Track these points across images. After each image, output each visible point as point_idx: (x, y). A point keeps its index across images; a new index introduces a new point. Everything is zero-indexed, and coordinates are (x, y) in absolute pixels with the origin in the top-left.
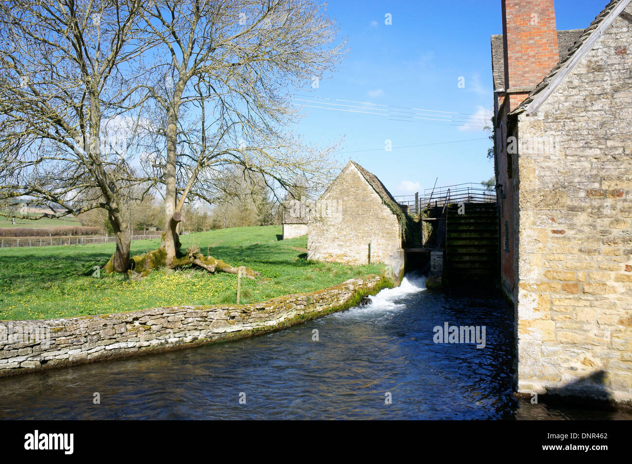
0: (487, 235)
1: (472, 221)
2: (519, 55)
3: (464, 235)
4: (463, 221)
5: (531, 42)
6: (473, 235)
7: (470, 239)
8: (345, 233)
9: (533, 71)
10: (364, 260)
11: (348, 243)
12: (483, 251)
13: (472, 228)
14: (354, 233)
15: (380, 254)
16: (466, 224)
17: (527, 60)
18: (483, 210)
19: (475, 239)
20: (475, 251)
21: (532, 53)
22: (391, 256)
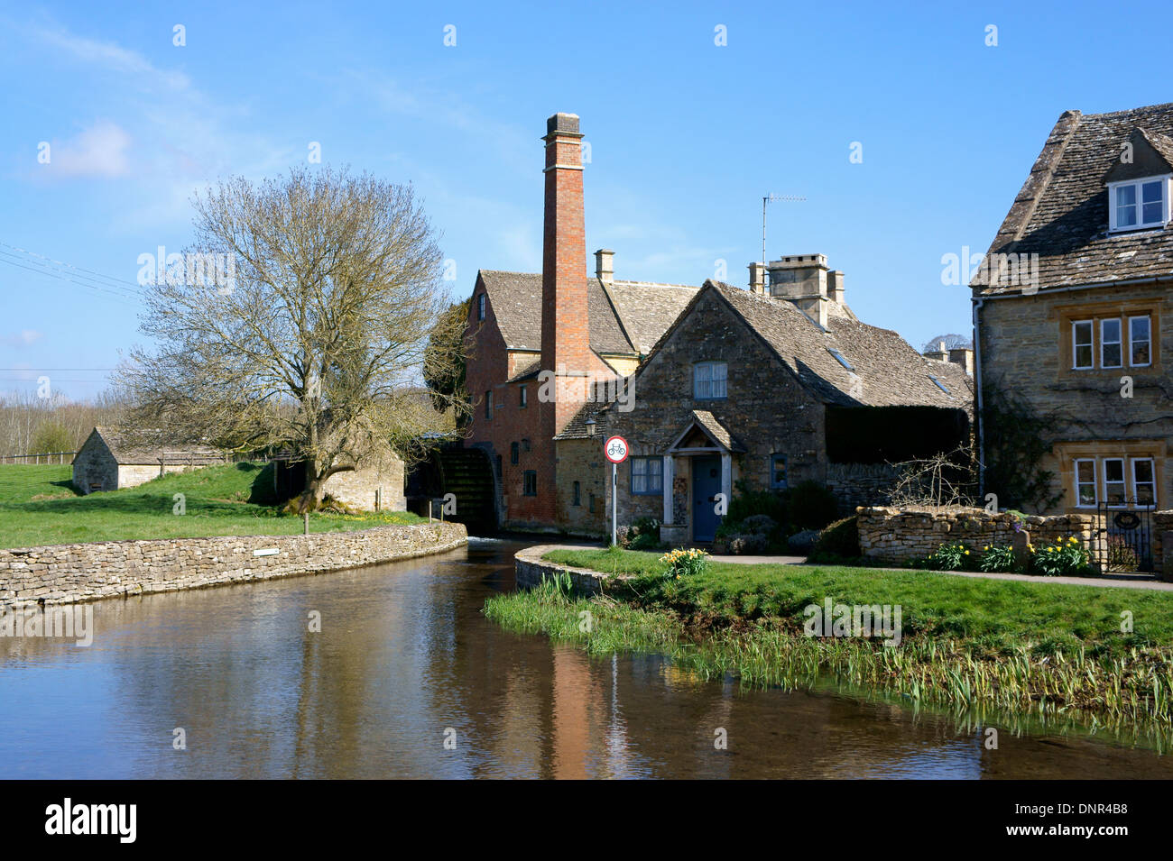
0: (481, 482)
1: (466, 467)
2: (563, 346)
3: (461, 482)
4: (457, 468)
5: (572, 336)
6: (469, 482)
7: (467, 486)
8: (351, 479)
9: (572, 359)
10: (370, 507)
11: (354, 491)
12: (479, 497)
13: (467, 475)
14: (360, 479)
15: (388, 501)
16: (460, 471)
17: (568, 351)
18: (473, 456)
19: (471, 485)
20: (471, 498)
21: (571, 346)
22: (398, 503)
